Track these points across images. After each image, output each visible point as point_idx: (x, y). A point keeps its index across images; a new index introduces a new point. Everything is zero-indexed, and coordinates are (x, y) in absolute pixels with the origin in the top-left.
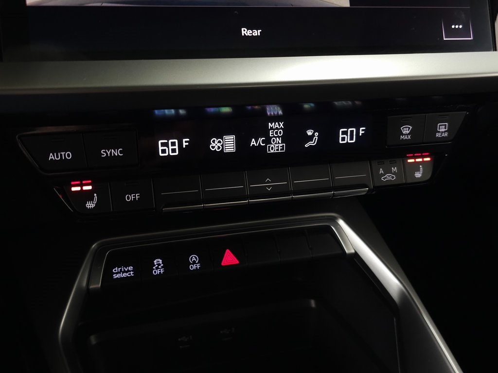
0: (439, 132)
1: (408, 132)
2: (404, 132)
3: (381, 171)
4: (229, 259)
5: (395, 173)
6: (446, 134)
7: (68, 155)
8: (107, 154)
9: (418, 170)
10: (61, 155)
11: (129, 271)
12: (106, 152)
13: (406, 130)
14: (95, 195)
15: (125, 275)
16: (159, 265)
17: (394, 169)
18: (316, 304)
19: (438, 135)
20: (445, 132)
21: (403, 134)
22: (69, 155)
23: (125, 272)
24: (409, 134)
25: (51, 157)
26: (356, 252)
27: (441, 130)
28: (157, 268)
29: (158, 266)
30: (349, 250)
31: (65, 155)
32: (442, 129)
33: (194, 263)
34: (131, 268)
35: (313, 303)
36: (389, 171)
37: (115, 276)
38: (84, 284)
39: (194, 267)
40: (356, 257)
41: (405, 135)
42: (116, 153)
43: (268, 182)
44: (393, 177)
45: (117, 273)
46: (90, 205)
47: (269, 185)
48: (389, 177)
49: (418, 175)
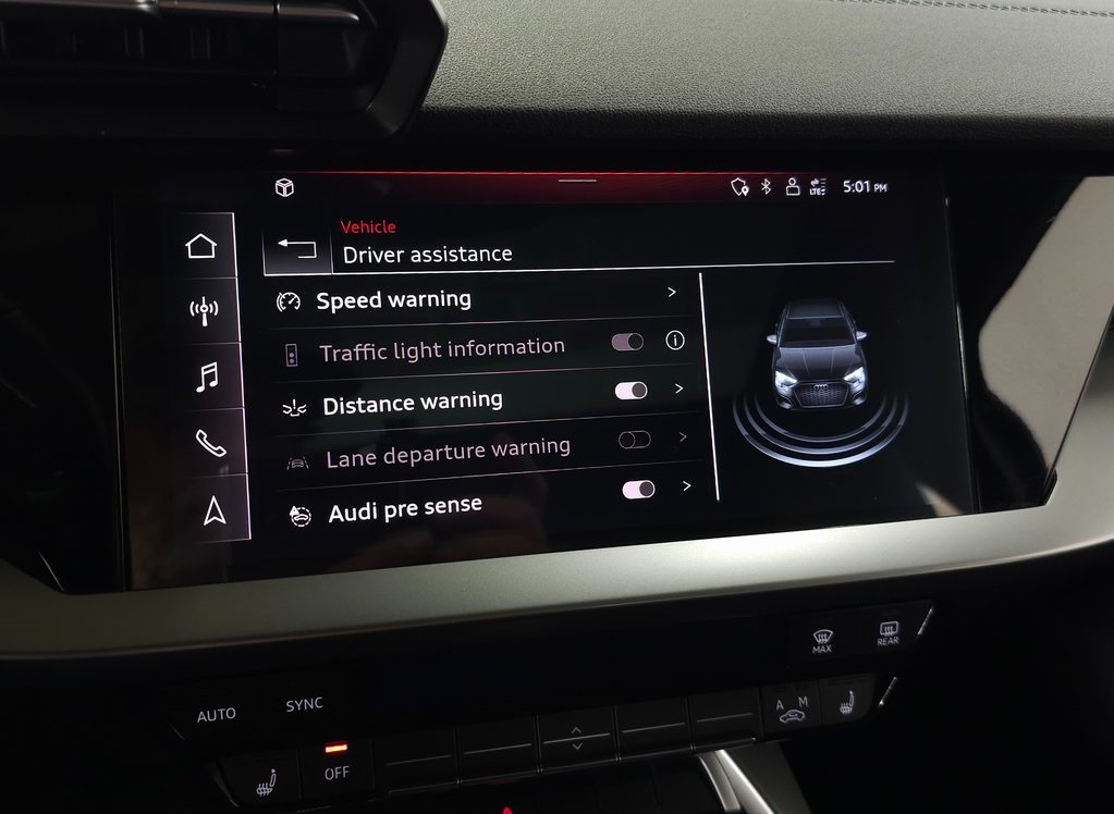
0: (882, 637)
1: (826, 640)
2: (819, 641)
3: (780, 705)
5: (803, 709)
6: (896, 640)
7: (229, 713)
8: (296, 707)
9: (847, 700)
10: (218, 713)
12: (294, 704)
13: (823, 638)
14: (273, 771)
17: (804, 701)
19: (881, 642)
20: (893, 637)
21: (817, 645)
22: (231, 713)
24: (828, 644)
25: (201, 717)
27: (886, 634)
30: (730, 806)
31: (224, 712)
32: (889, 634)
36: (791, 704)
41: (821, 645)
42: (312, 704)
43: (577, 734)
44: (800, 716)
46: (264, 790)
47: (577, 739)
48: (793, 716)
49: (846, 709)
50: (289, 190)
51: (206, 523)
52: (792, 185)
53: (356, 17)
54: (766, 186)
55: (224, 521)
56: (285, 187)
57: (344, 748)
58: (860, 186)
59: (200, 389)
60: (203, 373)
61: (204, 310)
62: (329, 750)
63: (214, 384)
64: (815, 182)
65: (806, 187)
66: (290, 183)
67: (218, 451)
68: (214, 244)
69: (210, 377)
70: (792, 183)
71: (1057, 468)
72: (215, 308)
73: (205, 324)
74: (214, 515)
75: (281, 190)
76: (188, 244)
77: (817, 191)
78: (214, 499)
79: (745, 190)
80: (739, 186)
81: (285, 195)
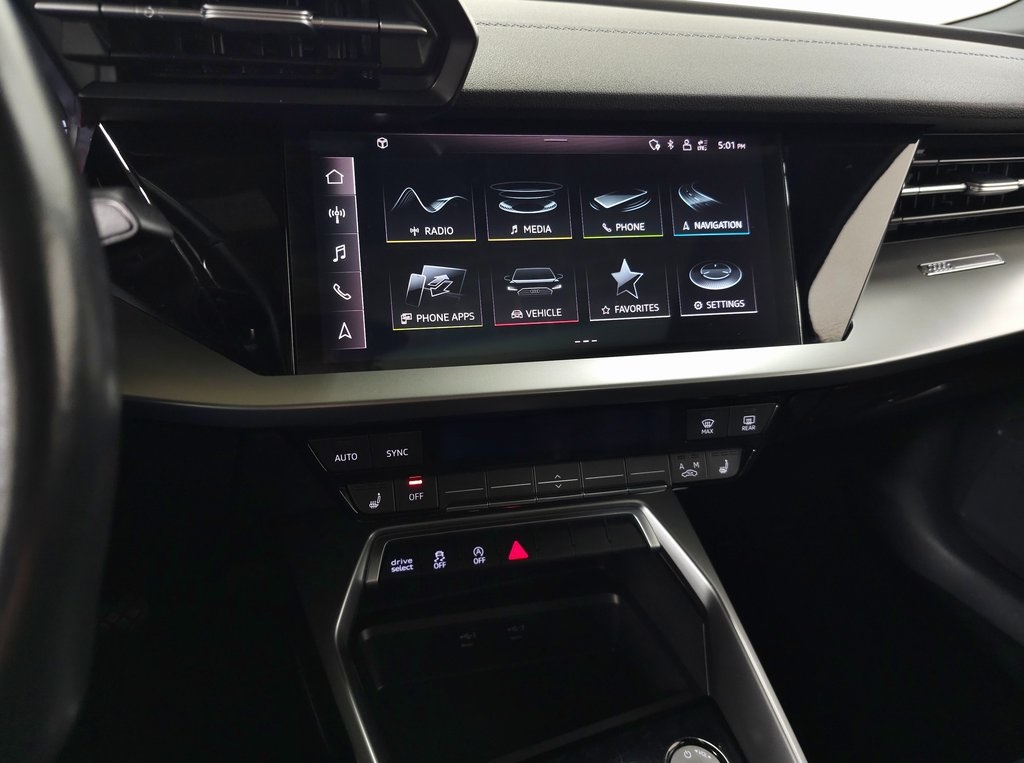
0: (745, 425)
1: (710, 426)
2: (705, 427)
3: (682, 467)
4: (518, 552)
5: (696, 469)
6: (754, 428)
7: (353, 456)
8: (392, 454)
9: (723, 465)
10: (347, 456)
11: (408, 564)
12: (391, 452)
13: (708, 425)
14: (379, 494)
15: (404, 568)
16: (440, 557)
17: (696, 464)
18: (620, 599)
19: (743, 429)
20: (752, 425)
21: (704, 429)
22: (354, 457)
23: (404, 565)
24: (711, 428)
25: (338, 458)
26: (661, 546)
27: (747, 423)
28: (439, 561)
29: (440, 559)
30: (653, 544)
31: (351, 456)
32: (749, 423)
33: (479, 556)
34: (410, 561)
35: (616, 599)
36: (689, 466)
37: (394, 570)
38: (361, 578)
39: (479, 561)
40: (662, 552)
41: (706, 429)
42: (401, 453)
43: (558, 479)
44: (694, 473)
45: (395, 566)
46: (374, 505)
47: (558, 482)
48: (690, 473)
49: (723, 470)
50: (385, 144)
51: (340, 337)
52: (686, 144)
53: (425, 31)
54: (671, 144)
55: (350, 337)
56: (382, 142)
57: (420, 482)
58: (728, 145)
59: (335, 260)
60: (337, 251)
61: (337, 214)
62: (411, 483)
63: (343, 257)
64: (701, 142)
65: (695, 145)
66: (386, 140)
67: (346, 296)
68: (342, 176)
69: (341, 253)
70: (687, 143)
71: (853, 320)
72: (343, 213)
73: (337, 222)
74: (345, 333)
75: (380, 144)
76: (327, 176)
77: (702, 148)
78: (344, 324)
79: (658, 147)
80: (654, 144)
81: (383, 147)
